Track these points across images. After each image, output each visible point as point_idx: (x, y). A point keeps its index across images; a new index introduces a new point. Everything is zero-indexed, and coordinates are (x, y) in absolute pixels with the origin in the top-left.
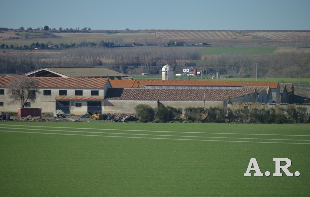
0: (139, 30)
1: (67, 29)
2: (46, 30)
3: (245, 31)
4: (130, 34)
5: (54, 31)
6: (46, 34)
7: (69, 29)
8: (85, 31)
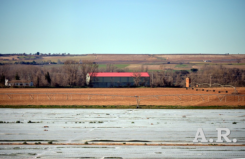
0: (87, 54)
1: (54, 54)
2: (38, 55)
3: (155, 54)
4: (81, 57)
5: (43, 55)
6: (37, 57)
7: (55, 54)
8: (63, 55)
